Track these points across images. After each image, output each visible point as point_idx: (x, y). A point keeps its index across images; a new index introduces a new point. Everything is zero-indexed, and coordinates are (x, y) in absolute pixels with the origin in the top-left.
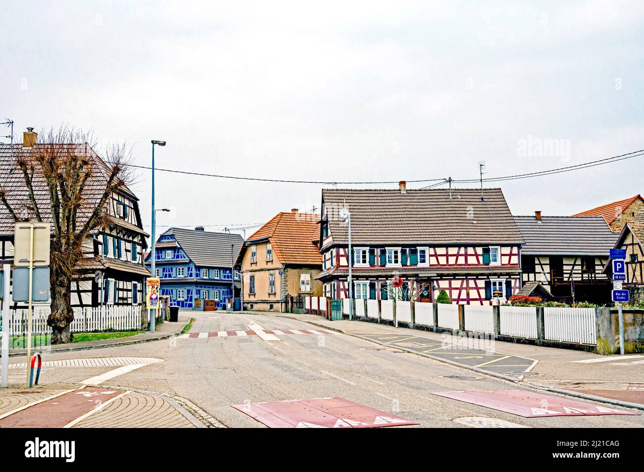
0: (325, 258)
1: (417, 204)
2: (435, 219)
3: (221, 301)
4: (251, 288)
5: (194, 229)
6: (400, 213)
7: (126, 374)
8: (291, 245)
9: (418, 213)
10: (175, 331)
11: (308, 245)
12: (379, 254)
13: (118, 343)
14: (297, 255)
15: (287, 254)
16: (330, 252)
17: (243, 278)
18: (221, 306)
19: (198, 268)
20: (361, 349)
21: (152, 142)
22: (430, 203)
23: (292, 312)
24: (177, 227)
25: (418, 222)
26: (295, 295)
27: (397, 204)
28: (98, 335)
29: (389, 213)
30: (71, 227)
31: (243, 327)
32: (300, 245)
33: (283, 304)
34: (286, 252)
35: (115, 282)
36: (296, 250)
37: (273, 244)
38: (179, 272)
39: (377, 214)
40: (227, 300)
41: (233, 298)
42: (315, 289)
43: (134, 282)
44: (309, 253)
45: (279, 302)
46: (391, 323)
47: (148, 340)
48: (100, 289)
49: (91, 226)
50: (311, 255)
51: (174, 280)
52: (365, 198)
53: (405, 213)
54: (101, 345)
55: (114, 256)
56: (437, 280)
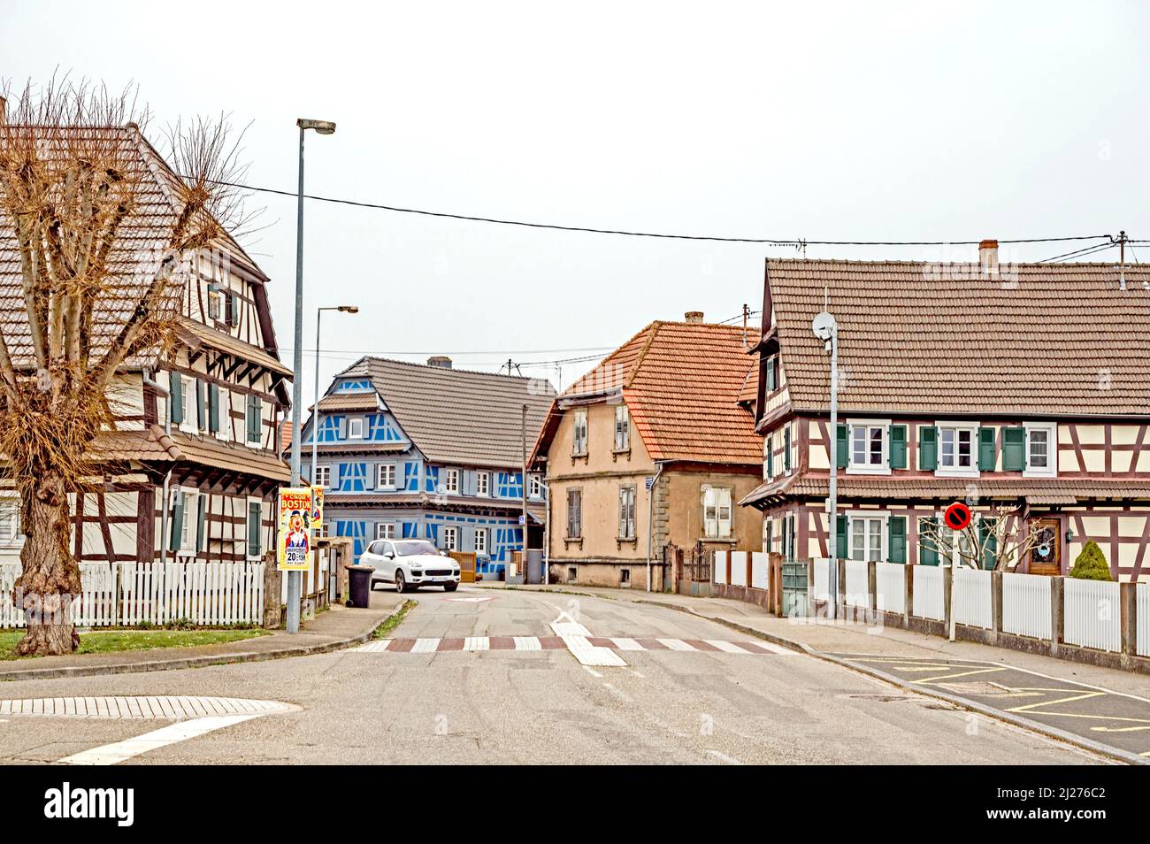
0: (769, 446)
1: (1028, 303)
2: (1078, 345)
3: (493, 557)
4: (571, 524)
5: (425, 363)
6: (979, 328)
7: (189, 740)
8: (680, 409)
9: (1029, 328)
10: (351, 633)
11: (726, 412)
12: (918, 440)
13: (196, 659)
14: (696, 437)
15: (669, 435)
16: (783, 431)
17: (551, 496)
18: (492, 571)
19: (434, 467)
20: (839, 696)
21: (300, 122)
22: (1065, 303)
23: (678, 592)
24: (380, 357)
25: (1029, 354)
26: (688, 546)
27: (972, 302)
28: (147, 635)
29: (950, 328)
30: (76, 346)
31: (536, 628)
32: (706, 410)
33: (656, 568)
34: (667, 428)
35: (200, 498)
36: (693, 423)
37: (631, 406)
38: (383, 475)
39: (914, 328)
40: (508, 555)
41: (524, 550)
42: (744, 530)
43: (251, 499)
44: (729, 432)
45: (646, 564)
46: (939, 630)
47: (275, 654)
48: (160, 514)
49: (127, 344)
50: (735, 439)
51: (369, 496)
52: (882, 286)
53: (994, 328)
54: (149, 663)
55: (199, 428)
56: (1078, 515)
